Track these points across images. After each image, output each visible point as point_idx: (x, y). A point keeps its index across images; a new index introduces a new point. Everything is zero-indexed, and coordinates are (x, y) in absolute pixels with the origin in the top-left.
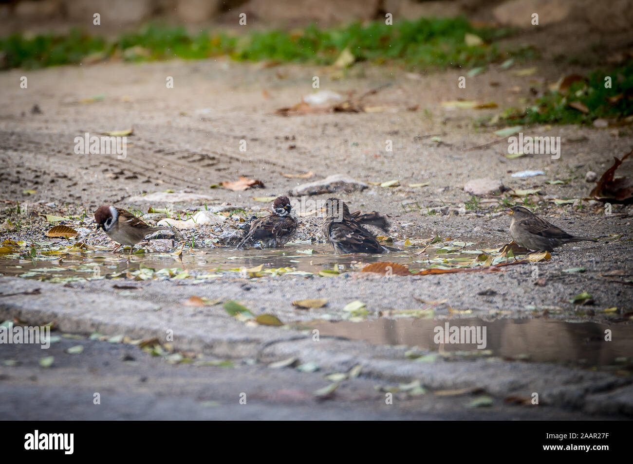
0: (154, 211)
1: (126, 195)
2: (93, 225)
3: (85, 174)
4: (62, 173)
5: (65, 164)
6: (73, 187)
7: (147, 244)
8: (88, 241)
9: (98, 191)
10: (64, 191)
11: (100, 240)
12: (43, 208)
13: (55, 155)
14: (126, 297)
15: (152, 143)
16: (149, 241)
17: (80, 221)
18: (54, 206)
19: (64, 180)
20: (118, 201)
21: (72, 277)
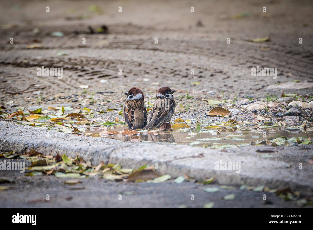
0: (286, 95)
1: (265, 85)
2: (241, 107)
3: (236, 70)
4: (219, 70)
5: (221, 63)
6: (227, 79)
7: (281, 120)
8: (238, 118)
9: (245, 82)
10: (220, 82)
11: (247, 117)
12: (205, 95)
13: (213, 57)
14: (266, 158)
15: (284, 46)
16: (282, 118)
17: (232, 104)
18: (213, 93)
19: (220, 74)
20: (260, 89)
21: (227, 144)
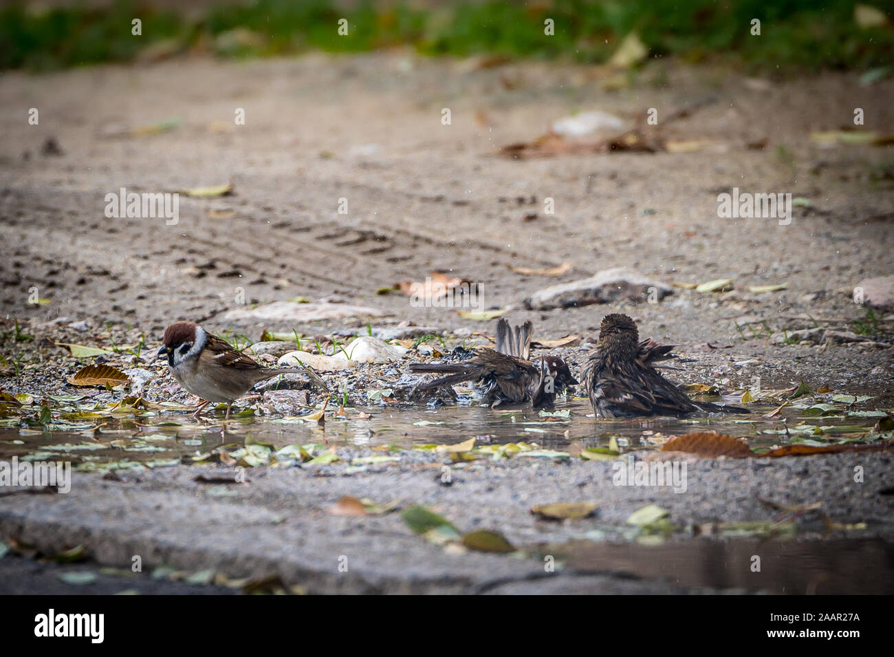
0: (272, 337)
1: (220, 308)
2: (157, 364)
3: (143, 268)
4: (100, 267)
5: (106, 249)
6: (121, 293)
7: (259, 399)
8: (148, 393)
9: (167, 299)
10: (103, 299)
11: (171, 392)
12: (64, 331)
13: (85, 232)
14: (219, 499)
15: (268, 209)
16: (262, 394)
17: (133, 356)
18: (85, 329)
19: (103, 279)
20: (204, 319)
21: (118, 461)
